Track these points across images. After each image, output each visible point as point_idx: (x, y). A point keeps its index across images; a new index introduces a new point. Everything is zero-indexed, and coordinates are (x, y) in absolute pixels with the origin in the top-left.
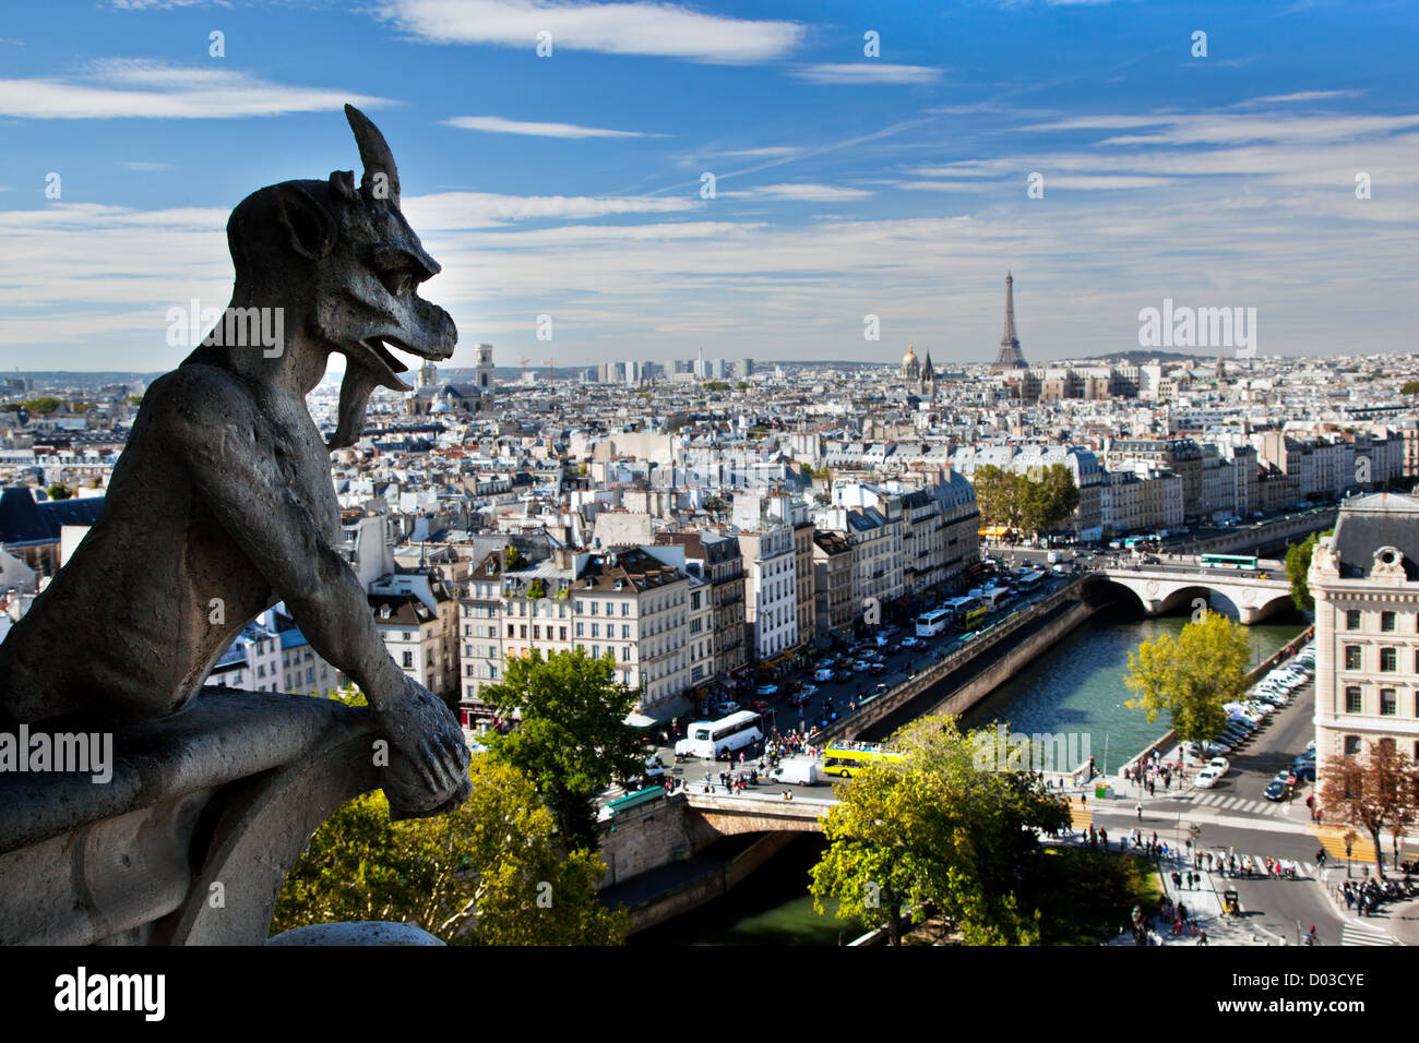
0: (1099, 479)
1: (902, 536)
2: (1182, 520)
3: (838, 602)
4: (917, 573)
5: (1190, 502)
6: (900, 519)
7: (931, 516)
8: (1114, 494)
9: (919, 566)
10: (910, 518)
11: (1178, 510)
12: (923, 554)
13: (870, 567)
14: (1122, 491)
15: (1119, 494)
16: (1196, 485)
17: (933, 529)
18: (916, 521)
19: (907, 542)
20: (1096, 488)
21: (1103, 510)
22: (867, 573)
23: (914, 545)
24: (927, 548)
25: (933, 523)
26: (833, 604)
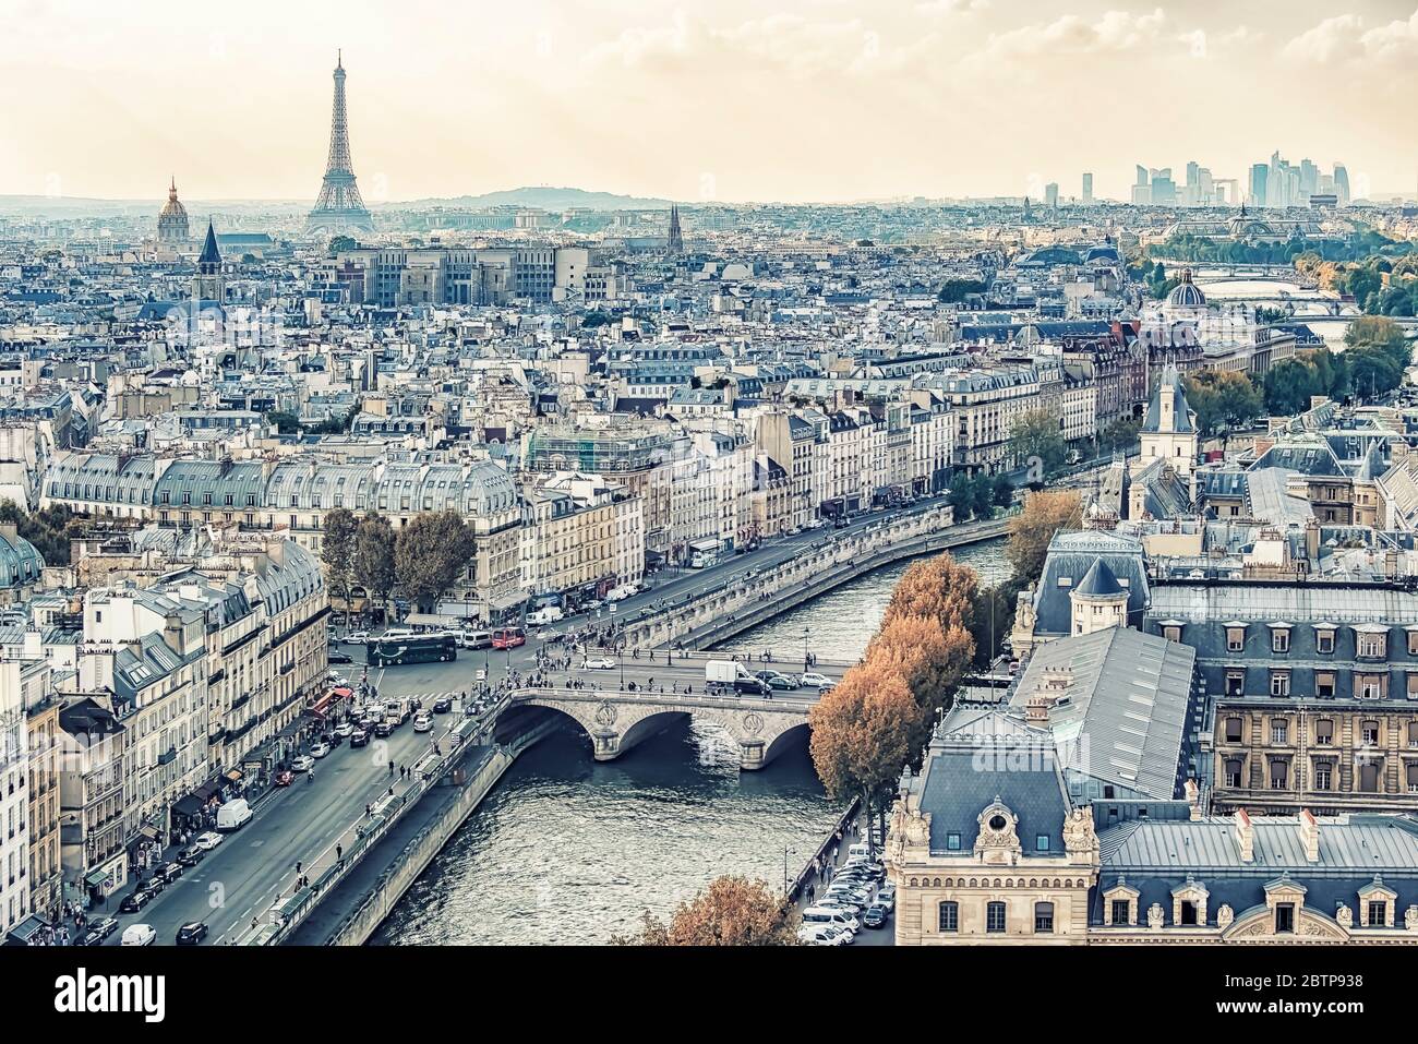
0: (517, 517)
1: (206, 681)
2: (642, 568)
3: (100, 824)
4: (229, 737)
5: (653, 535)
6: (203, 651)
7: (254, 634)
8: (540, 538)
9: (233, 725)
10: (219, 649)
11: (636, 551)
12: (239, 703)
13: (153, 746)
14: (551, 532)
15: (548, 536)
16: (662, 507)
17: (255, 656)
18: (229, 650)
19: (214, 687)
20: (511, 531)
21: (522, 564)
22: (149, 762)
23: (227, 691)
24: (246, 690)
25: (256, 646)
26: (91, 829)
